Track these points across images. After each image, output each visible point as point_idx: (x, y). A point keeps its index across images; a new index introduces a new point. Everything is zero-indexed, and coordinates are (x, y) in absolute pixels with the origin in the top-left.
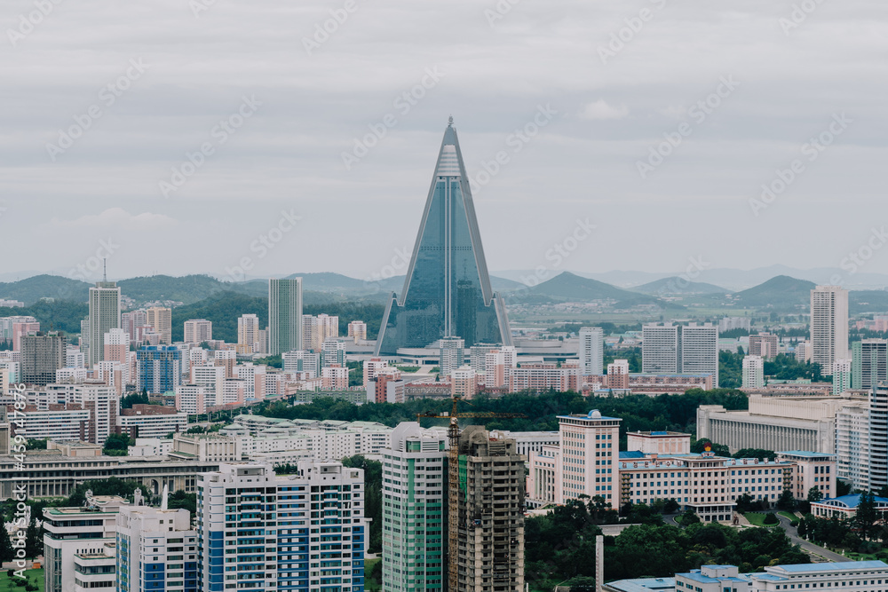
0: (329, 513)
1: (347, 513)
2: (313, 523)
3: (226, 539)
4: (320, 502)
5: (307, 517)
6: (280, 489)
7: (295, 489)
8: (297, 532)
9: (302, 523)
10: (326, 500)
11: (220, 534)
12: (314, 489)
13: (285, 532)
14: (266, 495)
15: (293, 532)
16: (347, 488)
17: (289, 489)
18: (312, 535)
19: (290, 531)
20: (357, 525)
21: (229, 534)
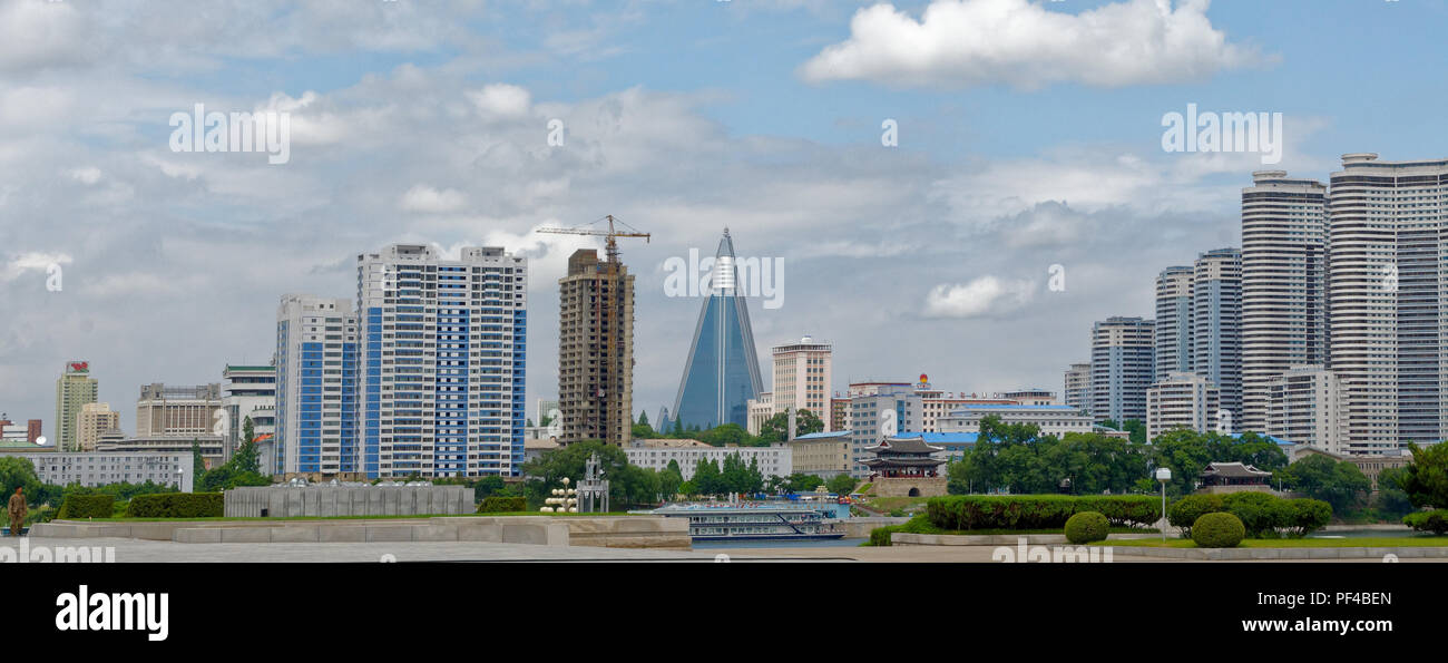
0: (489, 294)
1: (508, 296)
2: (473, 303)
3: (384, 314)
4: (481, 283)
5: (468, 299)
6: (441, 269)
7: (456, 269)
8: (458, 312)
9: (463, 304)
10: (487, 282)
11: (379, 310)
12: (475, 270)
13: (445, 312)
14: (425, 273)
15: (454, 312)
16: (508, 270)
17: (451, 269)
18: (472, 316)
19: (449, 311)
20: (518, 308)
21: (387, 310)
